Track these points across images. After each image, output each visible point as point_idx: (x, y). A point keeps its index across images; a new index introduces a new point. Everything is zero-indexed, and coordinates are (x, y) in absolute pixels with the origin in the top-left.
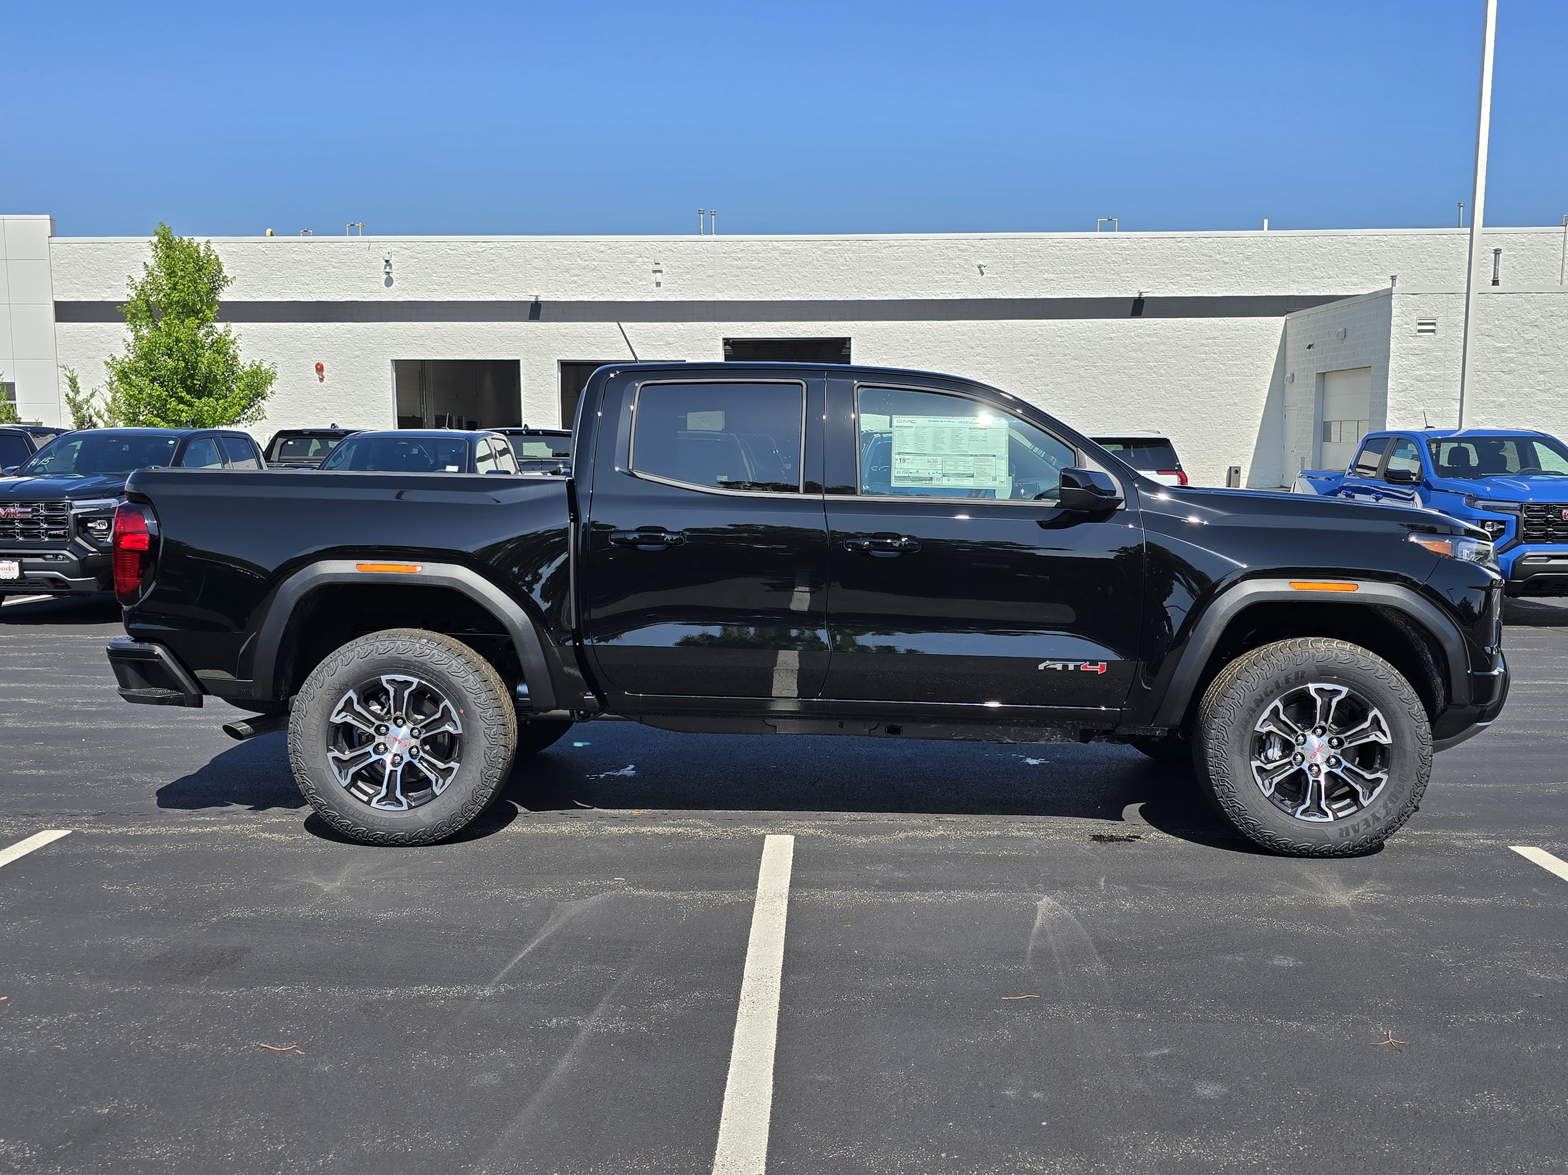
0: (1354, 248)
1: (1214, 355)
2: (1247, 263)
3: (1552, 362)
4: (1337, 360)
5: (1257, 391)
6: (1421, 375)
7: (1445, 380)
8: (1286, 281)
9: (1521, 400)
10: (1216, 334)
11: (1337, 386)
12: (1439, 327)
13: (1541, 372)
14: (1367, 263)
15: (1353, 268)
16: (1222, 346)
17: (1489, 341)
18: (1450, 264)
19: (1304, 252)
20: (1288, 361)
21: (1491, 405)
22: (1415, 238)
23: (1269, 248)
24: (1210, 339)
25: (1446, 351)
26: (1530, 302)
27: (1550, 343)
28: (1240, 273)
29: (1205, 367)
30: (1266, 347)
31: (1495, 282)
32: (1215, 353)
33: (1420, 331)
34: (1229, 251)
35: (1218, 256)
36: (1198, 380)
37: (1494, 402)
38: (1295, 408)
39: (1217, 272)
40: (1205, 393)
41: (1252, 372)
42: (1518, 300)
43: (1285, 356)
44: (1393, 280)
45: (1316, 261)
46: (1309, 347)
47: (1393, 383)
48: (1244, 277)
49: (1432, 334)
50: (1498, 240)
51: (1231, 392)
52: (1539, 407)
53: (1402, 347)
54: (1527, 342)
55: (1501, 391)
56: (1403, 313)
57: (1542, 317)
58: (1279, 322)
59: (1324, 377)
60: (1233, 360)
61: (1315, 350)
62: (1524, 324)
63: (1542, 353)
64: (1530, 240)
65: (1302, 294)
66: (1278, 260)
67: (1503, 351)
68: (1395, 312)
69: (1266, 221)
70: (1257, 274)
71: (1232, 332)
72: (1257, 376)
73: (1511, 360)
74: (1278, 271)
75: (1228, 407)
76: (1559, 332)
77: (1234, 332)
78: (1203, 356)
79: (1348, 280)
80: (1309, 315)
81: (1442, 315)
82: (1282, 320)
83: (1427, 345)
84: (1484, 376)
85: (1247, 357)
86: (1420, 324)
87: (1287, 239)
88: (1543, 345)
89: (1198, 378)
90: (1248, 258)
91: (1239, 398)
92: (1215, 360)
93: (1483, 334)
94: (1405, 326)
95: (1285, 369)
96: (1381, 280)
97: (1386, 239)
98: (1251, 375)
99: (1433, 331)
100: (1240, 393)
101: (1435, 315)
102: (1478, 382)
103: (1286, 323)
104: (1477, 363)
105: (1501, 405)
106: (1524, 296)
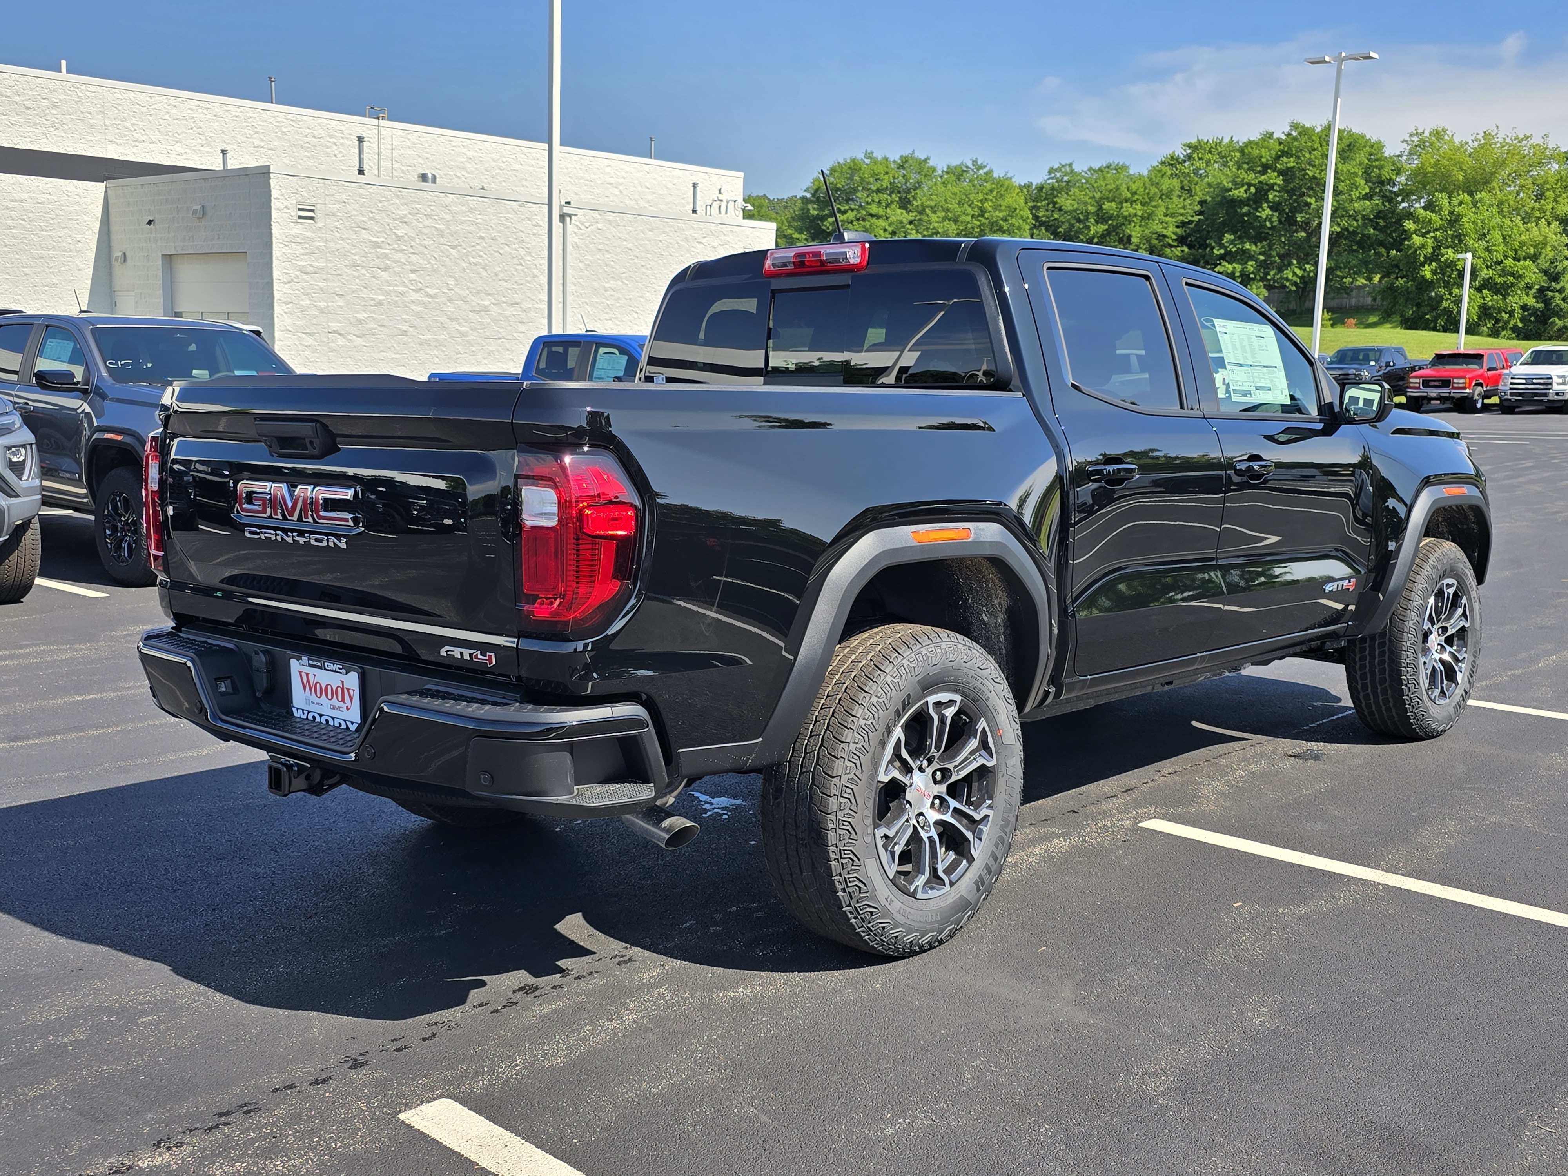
0: (174, 111)
1: (23, 222)
2: (54, 112)
3: (421, 261)
4: (193, 241)
5: (80, 270)
6: (304, 266)
7: (328, 273)
8: (103, 140)
9: (397, 299)
10: (24, 196)
11: (186, 272)
12: (318, 215)
13: (413, 271)
14: (191, 131)
15: (176, 135)
16: (32, 212)
17: (365, 235)
18: (276, 143)
19: (120, 108)
20: (114, 237)
21: (372, 303)
22: (238, 110)
23: (79, 97)
24: (16, 201)
25: (326, 241)
26: (398, 197)
27: (418, 241)
28: (47, 122)
29: (13, 236)
30: (85, 218)
31: (361, 172)
32: (23, 220)
33: (300, 217)
34: (30, 93)
35: (17, 98)
36: (5, 252)
37: (373, 299)
38: (133, 293)
39: (17, 117)
40: (16, 269)
41: (72, 247)
42: (388, 193)
43: (109, 230)
44: (224, 154)
45: (134, 121)
46: (150, 222)
47: (279, 273)
48: (52, 129)
49: (311, 221)
50: (319, 124)
51: (47, 270)
52: (413, 307)
53: (284, 233)
54: (399, 238)
55: (379, 289)
56: (282, 195)
57: (410, 213)
58: (97, 189)
59: (171, 261)
60: (46, 231)
61: (158, 227)
62: (394, 219)
63: (412, 251)
64: (347, 129)
65: (121, 158)
66: (90, 113)
67: (376, 245)
68: (275, 193)
69: (64, 63)
70: (66, 127)
71: (43, 195)
72: (78, 252)
73: (386, 256)
74: (92, 126)
75: (46, 288)
76: (425, 231)
77: (46, 196)
78: (10, 222)
79: (172, 148)
80: (142, 185)
81: (319, 201)
82: (100, 187)
83: (308, 234)
84: (363, 271)
85: (63, 228)
86: (300, 209)
87: (100, 89)
88: (413, 244)
89: (6, 249)
90: (55, 106)
91: (58, 278)
92: (24, 228)
93: (359, 227)
94: (285, 210)
95: (110, 247)
96: (207, 152)
97: (208, 106)
98: (71, 251)
99: (312, 218)
100: (59, 271)
101: (313, 201)
102: (358, 277)
103: (106, 191)
104: (356, 257)
105: (380, 303)
106: (393, 189)
